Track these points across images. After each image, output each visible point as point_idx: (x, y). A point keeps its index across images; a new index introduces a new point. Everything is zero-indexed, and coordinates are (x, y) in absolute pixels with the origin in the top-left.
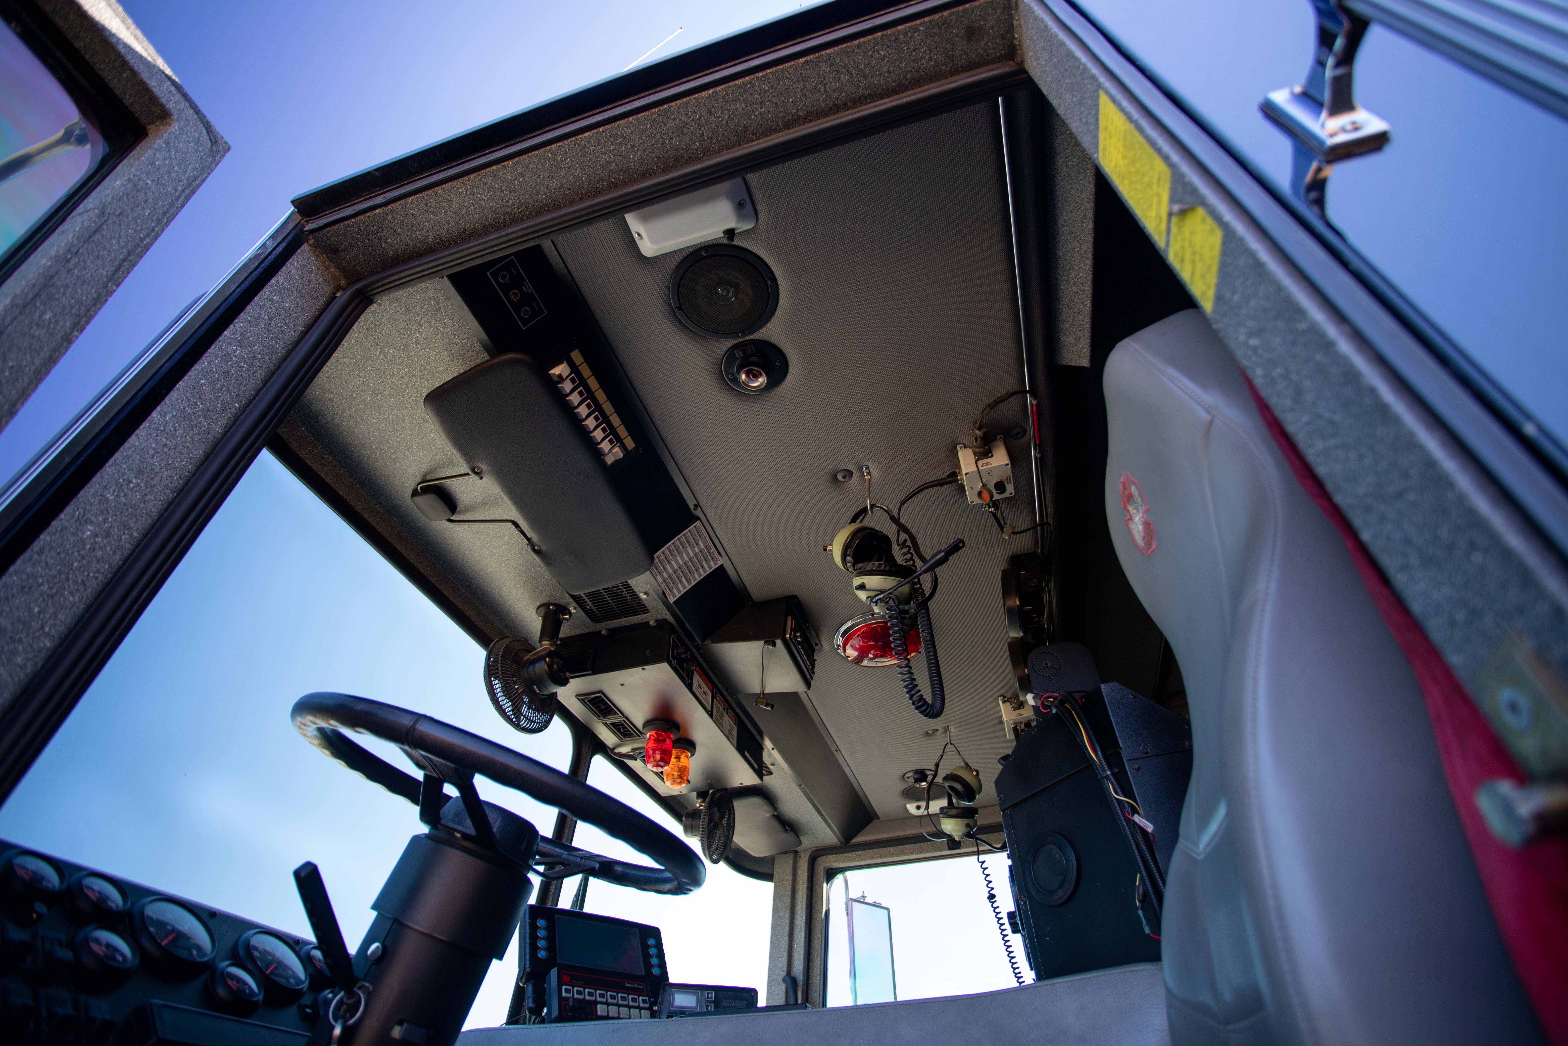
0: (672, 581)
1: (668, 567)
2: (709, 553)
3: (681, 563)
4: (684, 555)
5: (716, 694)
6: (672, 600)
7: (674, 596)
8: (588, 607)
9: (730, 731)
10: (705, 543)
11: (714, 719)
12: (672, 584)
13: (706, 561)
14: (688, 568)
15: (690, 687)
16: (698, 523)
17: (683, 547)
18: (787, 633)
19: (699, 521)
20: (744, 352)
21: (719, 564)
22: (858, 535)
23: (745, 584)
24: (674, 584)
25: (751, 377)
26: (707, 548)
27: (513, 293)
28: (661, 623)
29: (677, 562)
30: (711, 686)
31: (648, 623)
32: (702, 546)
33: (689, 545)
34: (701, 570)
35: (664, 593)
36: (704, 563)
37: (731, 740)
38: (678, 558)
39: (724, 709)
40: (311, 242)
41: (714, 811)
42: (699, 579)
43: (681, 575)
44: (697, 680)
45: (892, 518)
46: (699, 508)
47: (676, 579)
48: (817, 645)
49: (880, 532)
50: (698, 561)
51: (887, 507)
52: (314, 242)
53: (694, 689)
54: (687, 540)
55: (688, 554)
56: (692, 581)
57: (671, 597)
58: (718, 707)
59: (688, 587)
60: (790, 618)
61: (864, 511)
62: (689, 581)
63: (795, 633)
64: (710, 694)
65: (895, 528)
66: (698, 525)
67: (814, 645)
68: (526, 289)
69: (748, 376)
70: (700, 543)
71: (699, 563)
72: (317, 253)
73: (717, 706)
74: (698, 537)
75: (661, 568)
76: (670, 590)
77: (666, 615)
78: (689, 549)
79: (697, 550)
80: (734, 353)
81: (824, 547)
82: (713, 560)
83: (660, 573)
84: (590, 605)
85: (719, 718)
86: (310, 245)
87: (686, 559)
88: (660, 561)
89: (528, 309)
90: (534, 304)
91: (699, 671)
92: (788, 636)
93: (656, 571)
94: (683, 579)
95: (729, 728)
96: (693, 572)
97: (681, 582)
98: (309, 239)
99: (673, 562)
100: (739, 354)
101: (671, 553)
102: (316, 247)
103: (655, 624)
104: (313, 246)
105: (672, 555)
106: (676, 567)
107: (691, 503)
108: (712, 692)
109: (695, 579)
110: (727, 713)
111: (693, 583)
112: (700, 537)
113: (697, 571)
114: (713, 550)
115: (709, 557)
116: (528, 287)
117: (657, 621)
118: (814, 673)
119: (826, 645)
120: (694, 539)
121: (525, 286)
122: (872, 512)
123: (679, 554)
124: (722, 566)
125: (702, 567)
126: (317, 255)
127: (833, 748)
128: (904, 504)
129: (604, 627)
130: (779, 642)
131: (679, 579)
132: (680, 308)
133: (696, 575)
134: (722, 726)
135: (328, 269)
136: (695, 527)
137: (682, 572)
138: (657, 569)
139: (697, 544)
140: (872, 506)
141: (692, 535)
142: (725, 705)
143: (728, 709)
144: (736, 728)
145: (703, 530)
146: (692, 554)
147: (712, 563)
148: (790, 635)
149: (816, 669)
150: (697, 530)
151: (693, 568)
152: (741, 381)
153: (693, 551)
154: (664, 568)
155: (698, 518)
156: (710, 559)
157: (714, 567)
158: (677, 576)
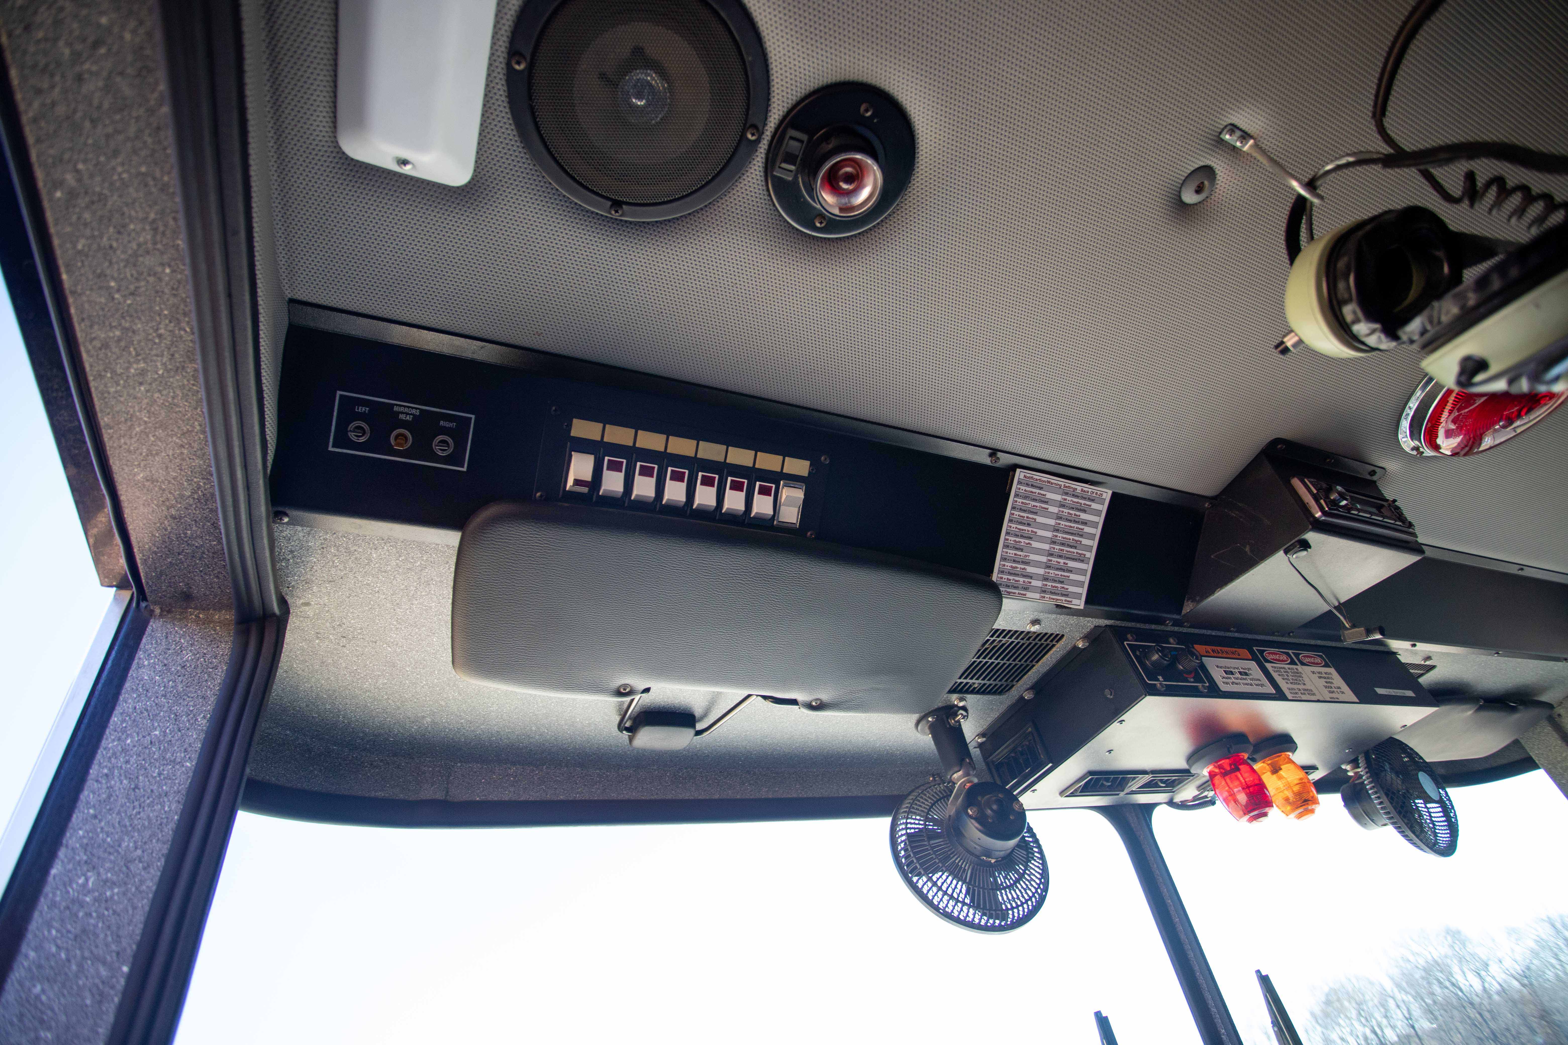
0: (1055, 581)
1: (1030, 569)
2: (1077, 497)
3: (1046, 547)
4: (1040, 533)
5: (1262, 652)
6: (1079, 604)
7: (1078, 596)
8: (976, 686)
9: (1329, 686)
10: (1058, 489)
11: (1289, 696)
12: (1059, 585)
13: (1084, 511)
14: (1063, 544)
15: (1214, 692)
16: (1019, 474)
17: (1029, 525)
18: (1313, 511)
19: (1018, 470)
20: (790, 158)
21: (1107, 495)
22: (1341, 264)
23: (1176, 488)
24: (1062, 582)
25: (845, 186)
26: (1067, 494)
27: (397, 437)
28: (1094, 637)
29: (1038, 551)
30: (1245, 652)
31: (1075, 648)
32: (1058, 497)
33: (1035, 513)
34: (1087, 529)
35: (1057, 606)
36: (1084, 516)
37: (1342, 698)
38: (1035, 544)
39: (1293, 663)
40: (158, 611)
41: (1388, 778)
42: (1095, 544)
43: (1062, 561)
44: (1216, 667)
45: (1388, 162)
46: (999, 454)
47: (1060, 573)
48: (1373, 473)
49: (1386, 213)
50: (1070, 521)
51: (1348, 155)
52: (161, 609)
53: (1224, 688)
54: (1025, 511)
55: (1044, 527)
56: (1088, 555)
57: (1075, 601)
58: (1280, 670)
59: (1089, 567)
60: (1296, 482)
61: (1300, 207)
62: (1081, 559)
63: (1327, 498)
64: (1253, 665)
65: (1410, 175)
66: (1022, 477)
67: (1369, 477)
68: (407, 414)
69: (836, 190)
70: (1050, 496)
71: (1075, 522)
72: (178, 617)
73: (1278, 670)
74: (1038, 491)
75: (1022, 579)
76: (1063, 595)
77: (1089, 623)
78: (1040, 519)
79: (1054, 509)
80: (776, 176)
81: (1277, 347)
82: (1093, 500)
83: (1026, 589)
84: (976, 683)
85: (1295, 686)
86: (161, 616)
87: (1049, 534)
88: (1010, 574)
89: (441, 438)
90: (442, 423)
91: (1209, 648)
92: (1318, 514)
93: (1017, 591)
94: (1071, 564)
95: (1322, 682)
96: (1077, 541)
97: (1071, 571)
98: (152, 611)
99: (1033, 557)
100: (787, 171)
101: (1017, 549)
102: (169, 612)
103: (1087, 644)
104: (165, 613)
105: (1022, 550)
106: (1044, 559)
107: (982, 457)
108: (1254, 658)
109: (1089, 548)
110: (1303, 664)
111: (1091, 556)
112: (1041, 488)
113: (1081, 536)
114: (1079, 488)
115: (1083, 502)
116: (407, 410)
117: (1086, 637)
118: (1410, 525)
119: (1391, 465)
120: (1035, 500)
121: (402, 413)
122: (1321, 197)
123: (1030, 538)
124: (1115, 495)
125: (1085, 523)
126: (180, 620)
127: (1514, 570)
128: (1383, 113)
129: (1022, 689)
130: (1311, 536)
131: (1064, 570)
132: (617, 204)
133: (1085, 541)
134: (1310, 692)
135: (210, 622)
136: (1019, 483)
137: (1060, 557)
138: (1016, 588)
139: (1046, 502)
140: (1311, 185)
141: (1026, 497)
142: (1288, 654)
143: (1297, 655)
144: (1332, 670)
145: (1037, 476)
146: (1052, 522)
147: (1094, 506)
148: (1321, 509)
149: (1409, 516)
150: (1027, 484)
151: (1071, 537)
152: (836, 211)
153: (1050, 515)
154: (1024, 576)
155: (1014, 467)
156: (1088, 503)
157: (1104, 508)
158: (1057, 569)
